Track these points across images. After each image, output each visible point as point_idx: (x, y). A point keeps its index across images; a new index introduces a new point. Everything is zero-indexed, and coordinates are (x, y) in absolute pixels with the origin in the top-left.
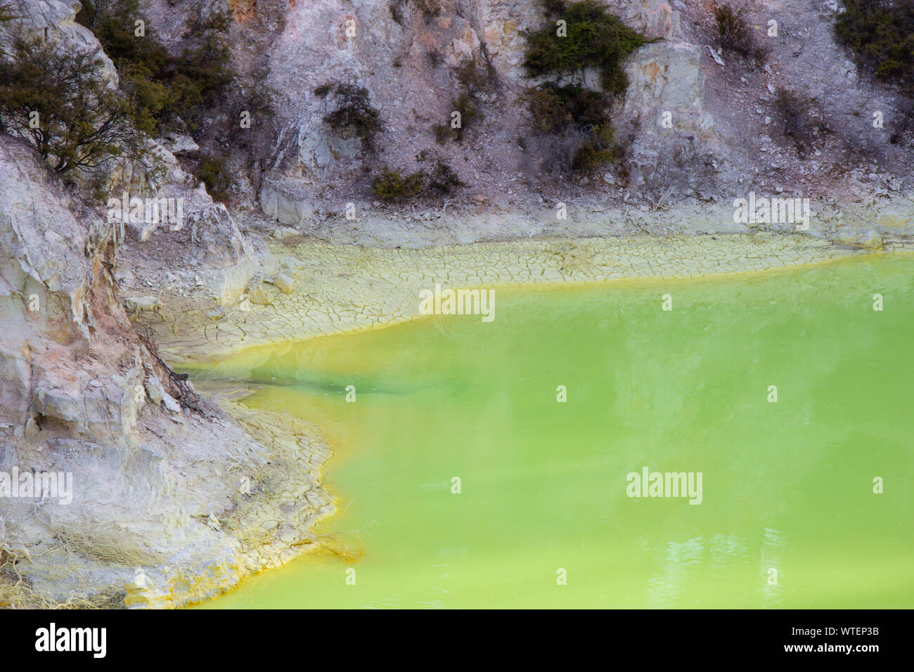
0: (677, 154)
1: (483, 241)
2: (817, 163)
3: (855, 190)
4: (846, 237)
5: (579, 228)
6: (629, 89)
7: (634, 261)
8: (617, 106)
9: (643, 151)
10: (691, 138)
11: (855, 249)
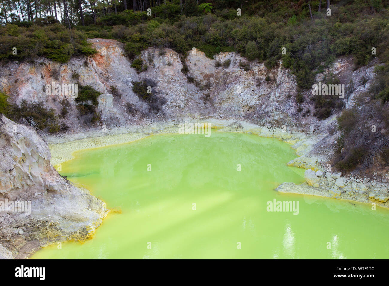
0: (111, 117)
1: (75, 140)
2: (137, 117)
3: (145, 122)
4: (146, 132)
5: (95, 135)
6: (99, 104)
7: (109, 141)
8: (96, 109)
9: (104, 117)
10: (113, 114)
11: (148, 134)
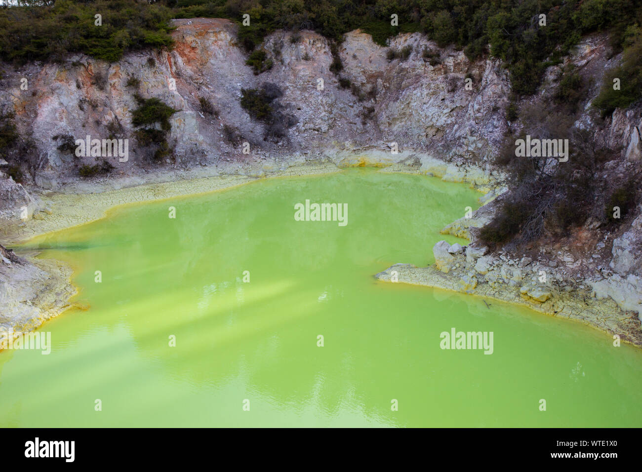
0: (192, 150)
1: (124, 187)
2: (240, 149)
3: (254, 158)
4: (253, 174)
5: (159, 180)
6: (172, 129)
7: (180, 189)
8: (168, 135)
9: (180, 150)
10: (196, 144)
11: (256, 178)
